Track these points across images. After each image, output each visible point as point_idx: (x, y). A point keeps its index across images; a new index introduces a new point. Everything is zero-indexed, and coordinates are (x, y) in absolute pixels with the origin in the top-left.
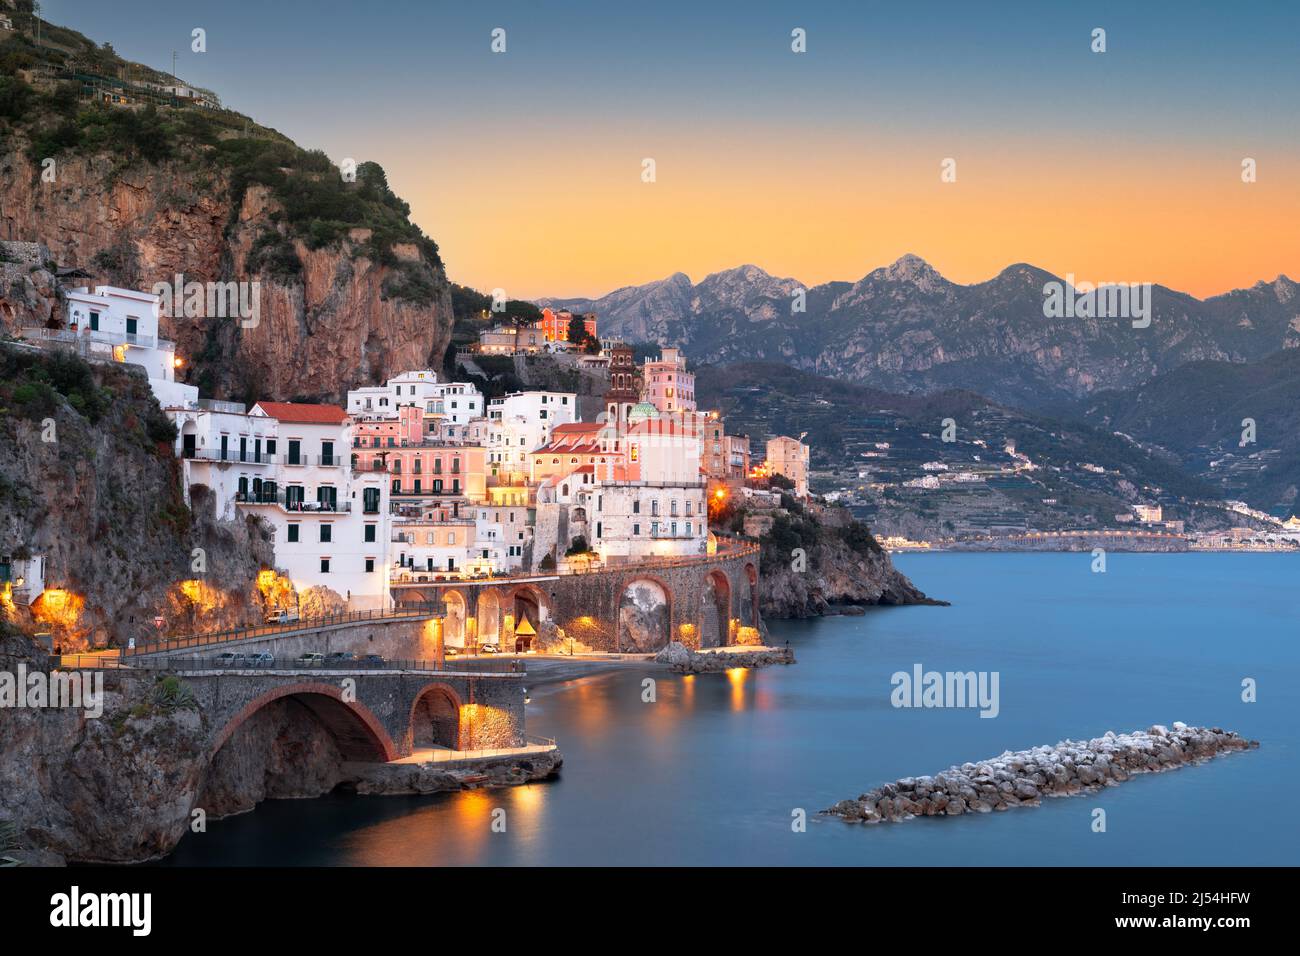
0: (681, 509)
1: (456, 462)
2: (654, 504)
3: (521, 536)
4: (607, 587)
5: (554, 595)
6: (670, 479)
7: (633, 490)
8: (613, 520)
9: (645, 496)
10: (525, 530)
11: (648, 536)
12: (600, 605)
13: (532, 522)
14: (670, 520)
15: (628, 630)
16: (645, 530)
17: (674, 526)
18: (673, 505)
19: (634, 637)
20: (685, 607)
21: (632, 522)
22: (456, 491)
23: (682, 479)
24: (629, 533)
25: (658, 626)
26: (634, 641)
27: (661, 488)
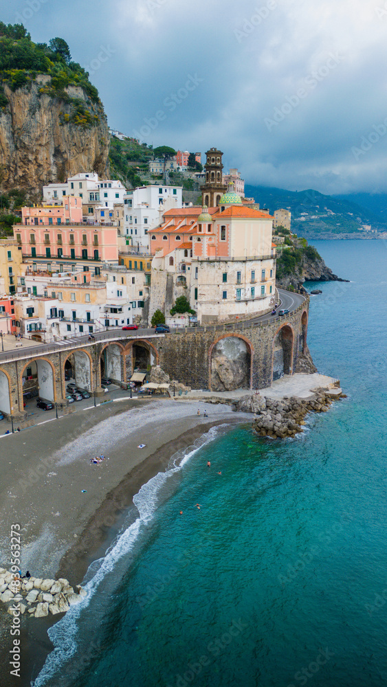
0: (258, 277)
1: (96, 237)
2: (239, 274)
3: (141, 293)
4: (202, 343)
5: (161, 348)
6: (251, 255)
7: (222, 264)
8: (206, 287)
9: (232, 269)
10: (143, 288)
11: (233, 300)
12: (196, 356)
13: (149, 283)
14: (249, 286)
15: (218, 375)
16: (232, 295)
17: (253, 290)
18: (253, 273)
19: (223, 380)
20: (262, 357)
21: (222, 288)
22: (96, 258)
23: (259, 254)
24: (219, 298)
25: (240, 371)
26: (223, 383)
27: (244, 261)
